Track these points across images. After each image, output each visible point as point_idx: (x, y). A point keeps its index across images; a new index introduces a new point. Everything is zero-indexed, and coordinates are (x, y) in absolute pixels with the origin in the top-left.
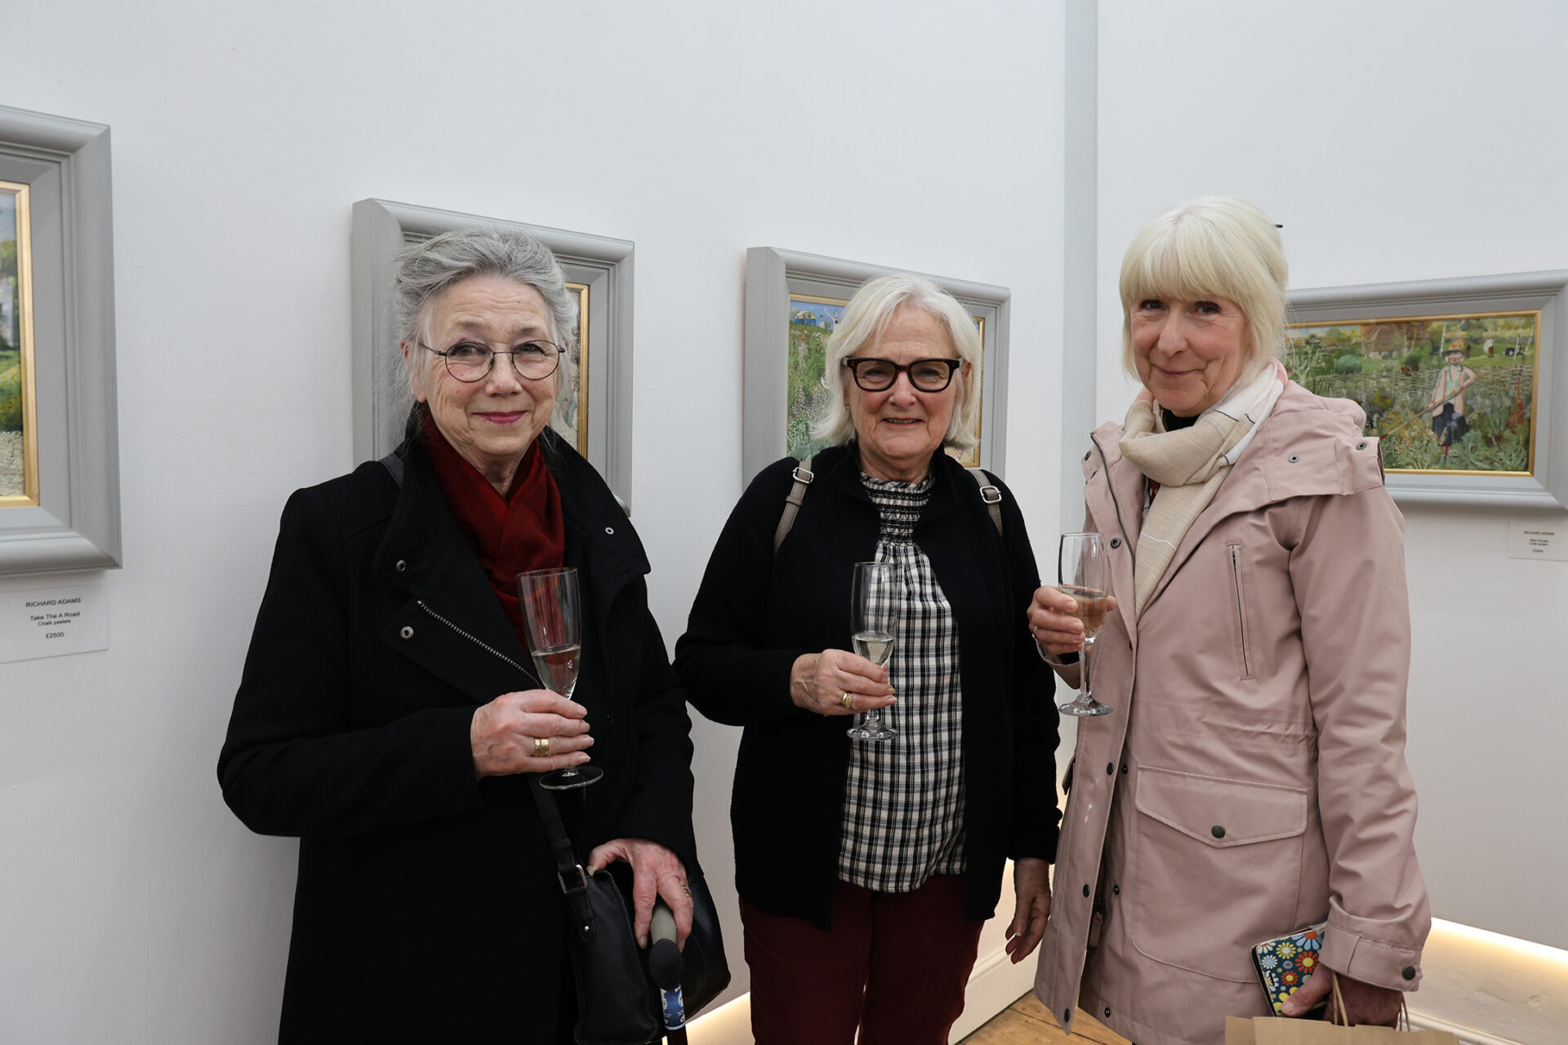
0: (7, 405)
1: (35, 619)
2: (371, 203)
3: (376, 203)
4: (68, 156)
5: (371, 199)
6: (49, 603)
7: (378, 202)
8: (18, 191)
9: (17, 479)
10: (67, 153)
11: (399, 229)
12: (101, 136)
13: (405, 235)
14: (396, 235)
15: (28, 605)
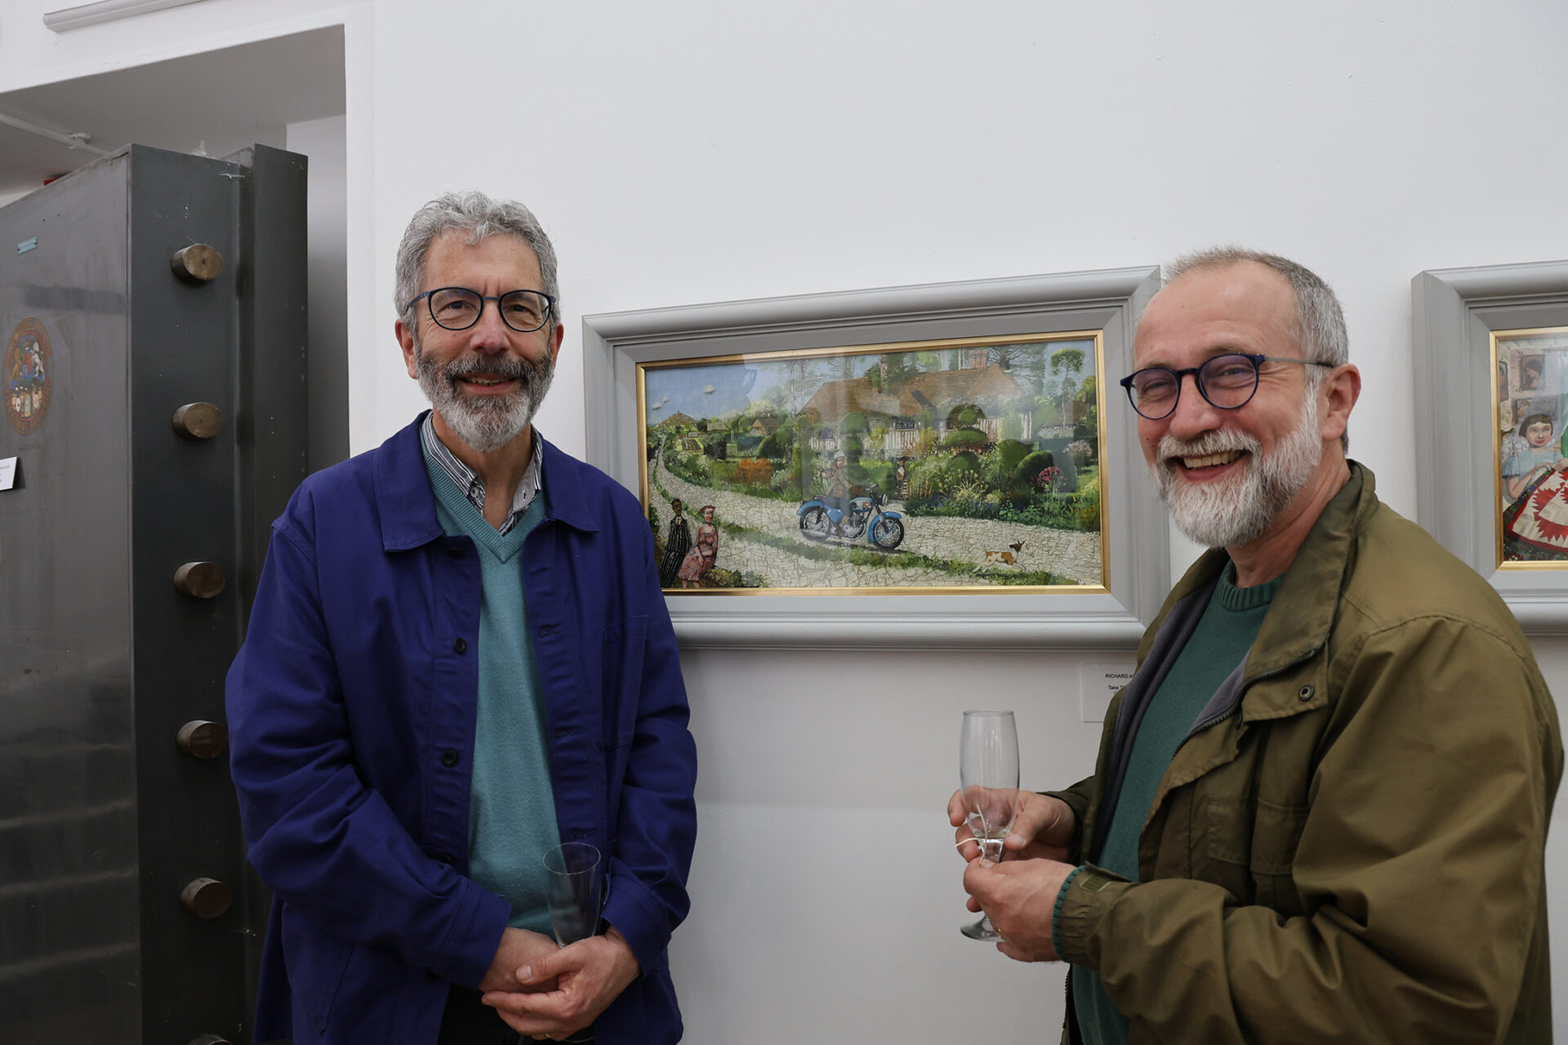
0: (1090, 510)
1: (1112, 688)
2: (1425, 275)
3: (1428, 275)
4: (1127, 299)
5: (1424, 272)
6: (1123, 676)
7: (1430, 273)
8: (1096, 336)
9: (1097, 571)
10: (1126, 297)
11: (1457, 296)
12: (1151, 277)
13: (1467, 302)
14: (1455, 302)
15: (1107, 676)
